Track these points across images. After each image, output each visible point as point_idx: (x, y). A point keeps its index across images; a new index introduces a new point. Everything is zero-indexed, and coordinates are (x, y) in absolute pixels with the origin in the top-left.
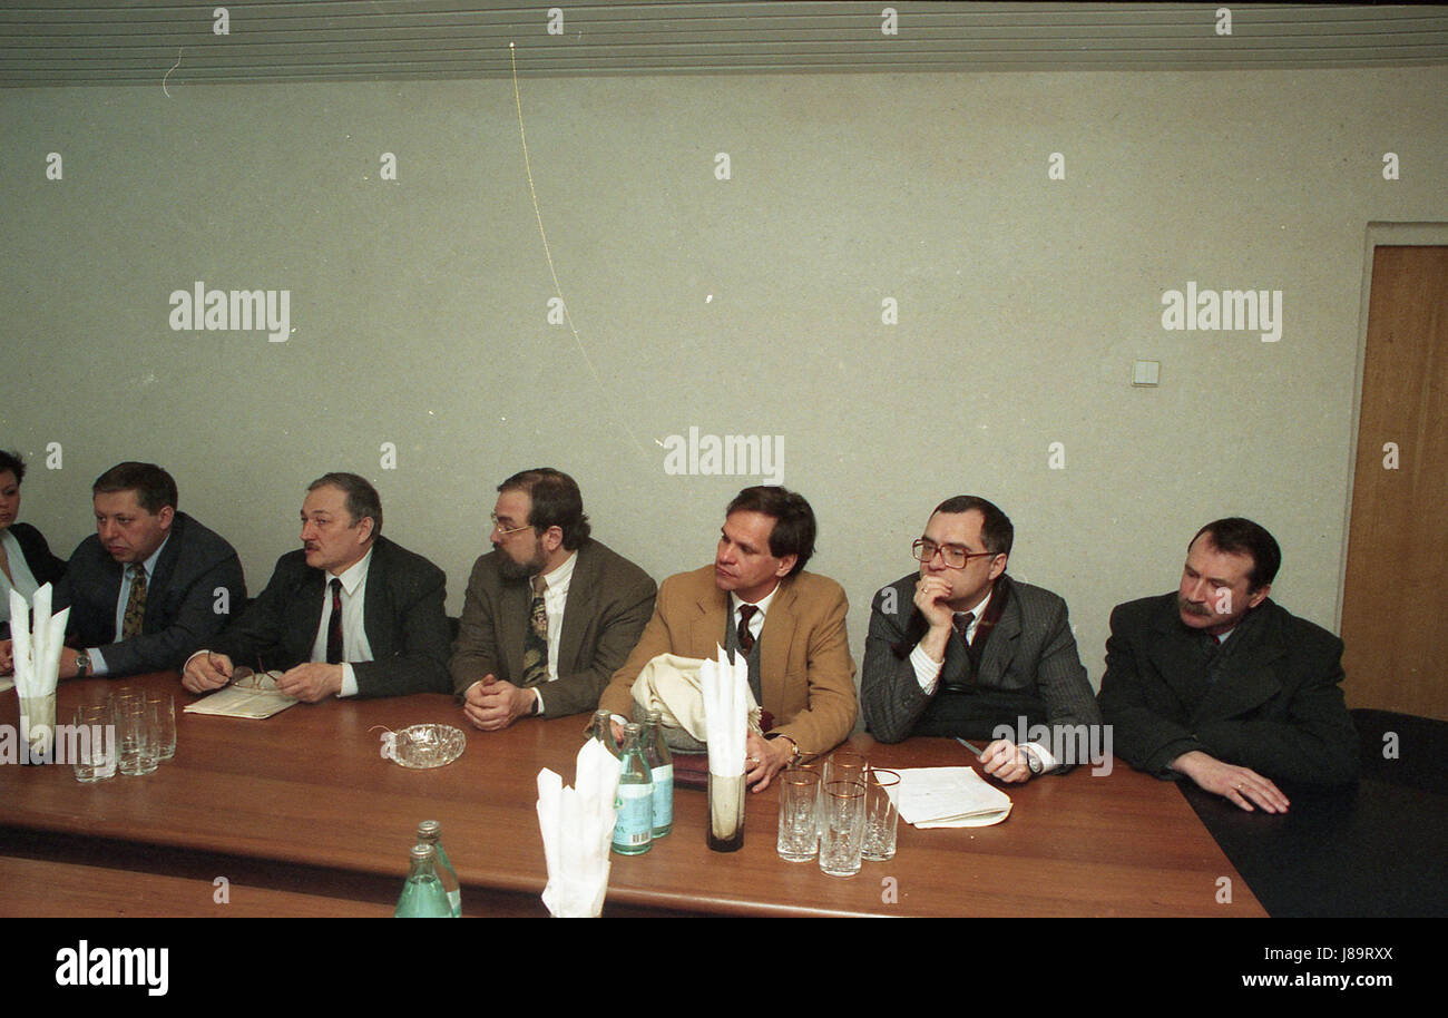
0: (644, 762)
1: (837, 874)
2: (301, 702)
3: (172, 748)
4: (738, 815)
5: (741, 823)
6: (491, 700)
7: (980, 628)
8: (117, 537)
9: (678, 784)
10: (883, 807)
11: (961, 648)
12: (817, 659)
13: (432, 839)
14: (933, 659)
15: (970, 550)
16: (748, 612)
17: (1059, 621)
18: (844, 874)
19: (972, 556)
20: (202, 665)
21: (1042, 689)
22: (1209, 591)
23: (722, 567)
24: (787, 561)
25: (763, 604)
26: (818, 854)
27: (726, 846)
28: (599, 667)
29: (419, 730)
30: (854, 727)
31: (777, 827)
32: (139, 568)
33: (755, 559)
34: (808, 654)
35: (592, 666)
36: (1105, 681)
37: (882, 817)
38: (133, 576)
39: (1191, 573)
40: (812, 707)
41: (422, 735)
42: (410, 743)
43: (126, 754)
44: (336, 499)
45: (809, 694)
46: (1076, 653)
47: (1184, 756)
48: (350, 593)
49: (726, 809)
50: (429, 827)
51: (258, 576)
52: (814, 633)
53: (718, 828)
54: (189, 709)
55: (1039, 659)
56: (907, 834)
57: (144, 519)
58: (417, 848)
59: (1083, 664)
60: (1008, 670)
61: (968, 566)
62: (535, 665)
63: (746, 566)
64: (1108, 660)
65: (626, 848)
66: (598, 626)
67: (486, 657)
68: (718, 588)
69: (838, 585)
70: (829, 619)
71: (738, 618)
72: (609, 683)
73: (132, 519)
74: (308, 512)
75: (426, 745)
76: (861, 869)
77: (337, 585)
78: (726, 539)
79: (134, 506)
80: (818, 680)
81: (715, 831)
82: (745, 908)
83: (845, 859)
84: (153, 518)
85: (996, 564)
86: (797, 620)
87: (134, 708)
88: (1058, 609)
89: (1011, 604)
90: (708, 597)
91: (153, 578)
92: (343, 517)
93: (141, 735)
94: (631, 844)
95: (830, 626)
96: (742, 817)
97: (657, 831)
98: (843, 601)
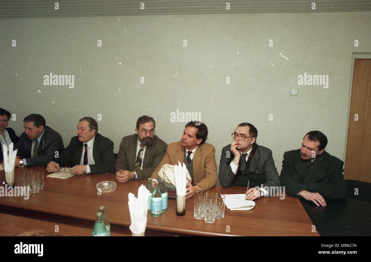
0: (160, 192)
1: (208, 222)
2: (76, 175)
3: (43, 186)
4: (184, 206)
5: (184, 208)
6: (123, 175)
7: (249, 157)
8: (29, 133)
9: (169, 198)
10: (221, 204)
11: (244, 162)
12: (207, 165)
13: (103, 211)
14: (236, 165)
15: (246, 136)
16: (190, 153)
17: (270, 156)
18: (210, 222)
19: (246, 137)
20: (52, 166)
21: (265, 173)
22: (308, 151)
23: (183, 140)
24: (200, 140)
25: (194, 151)
26: (204, 217)
27: (181, 215)
28: (153, 167)
29: (105, 182)
30: (216, 183)
31: (194, 210)
32: (36, 140)
33: (192, 139)
34: (205, 164)
35: (151, 167)
36: (282, 172)
37: (221, 207)
38: (35, 142)
39: (303, 146)
40: (206, 177)
41: (106, 184)
42: (103, 186)
43: (32, 187)
44: (86, 124)
45: (205, 175)
46: (274, 164)
47: (301, 192)
48: (89, 147)
49: (181, 204)
50: (102, 208)
51: (66, 143)
52: (207, 158)
53: (179, 210)
54: (48, 176)
55: (264, 166)
56: (227, 211)
57: (35, 129)
58: (98, 213)
59: (276, 167)
60: (257, 168)
61: (245, 139)
62: (138, 166)
63: (189, 140)
64: (283, 166)
65: (155, 215)
66: (153, 156)
67: (124, 164)
68: (182, 146)
69: (213, 146)
70: (211, 154)
71: (187, 154)
72: (154, 171)
73: (32, 129)
74: (79, 127)
75: (107, 187)
76: (215, 221)
77: (86, 145)
78: (185, 133)
79: (32, 125)
80: (208, 171)
81: (178, 210)
82: (184, 231)
83: (211, 218)
84: (38, 129)
85: (253, 140)
86: (202, 155)
87: (33, 176)
88: (269, 152)
89: (257, 151)
90: (179, 149)
91: (40, 143)
92: (88, 129)
93: (35, 182)
94: (156, 214)
95: (211, 157)
96: (185, 207)
97: (163, 210)
98: (214, 150)
